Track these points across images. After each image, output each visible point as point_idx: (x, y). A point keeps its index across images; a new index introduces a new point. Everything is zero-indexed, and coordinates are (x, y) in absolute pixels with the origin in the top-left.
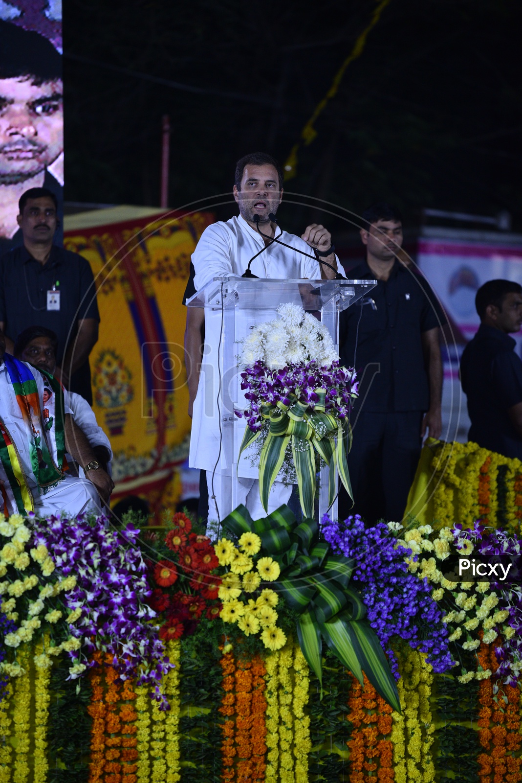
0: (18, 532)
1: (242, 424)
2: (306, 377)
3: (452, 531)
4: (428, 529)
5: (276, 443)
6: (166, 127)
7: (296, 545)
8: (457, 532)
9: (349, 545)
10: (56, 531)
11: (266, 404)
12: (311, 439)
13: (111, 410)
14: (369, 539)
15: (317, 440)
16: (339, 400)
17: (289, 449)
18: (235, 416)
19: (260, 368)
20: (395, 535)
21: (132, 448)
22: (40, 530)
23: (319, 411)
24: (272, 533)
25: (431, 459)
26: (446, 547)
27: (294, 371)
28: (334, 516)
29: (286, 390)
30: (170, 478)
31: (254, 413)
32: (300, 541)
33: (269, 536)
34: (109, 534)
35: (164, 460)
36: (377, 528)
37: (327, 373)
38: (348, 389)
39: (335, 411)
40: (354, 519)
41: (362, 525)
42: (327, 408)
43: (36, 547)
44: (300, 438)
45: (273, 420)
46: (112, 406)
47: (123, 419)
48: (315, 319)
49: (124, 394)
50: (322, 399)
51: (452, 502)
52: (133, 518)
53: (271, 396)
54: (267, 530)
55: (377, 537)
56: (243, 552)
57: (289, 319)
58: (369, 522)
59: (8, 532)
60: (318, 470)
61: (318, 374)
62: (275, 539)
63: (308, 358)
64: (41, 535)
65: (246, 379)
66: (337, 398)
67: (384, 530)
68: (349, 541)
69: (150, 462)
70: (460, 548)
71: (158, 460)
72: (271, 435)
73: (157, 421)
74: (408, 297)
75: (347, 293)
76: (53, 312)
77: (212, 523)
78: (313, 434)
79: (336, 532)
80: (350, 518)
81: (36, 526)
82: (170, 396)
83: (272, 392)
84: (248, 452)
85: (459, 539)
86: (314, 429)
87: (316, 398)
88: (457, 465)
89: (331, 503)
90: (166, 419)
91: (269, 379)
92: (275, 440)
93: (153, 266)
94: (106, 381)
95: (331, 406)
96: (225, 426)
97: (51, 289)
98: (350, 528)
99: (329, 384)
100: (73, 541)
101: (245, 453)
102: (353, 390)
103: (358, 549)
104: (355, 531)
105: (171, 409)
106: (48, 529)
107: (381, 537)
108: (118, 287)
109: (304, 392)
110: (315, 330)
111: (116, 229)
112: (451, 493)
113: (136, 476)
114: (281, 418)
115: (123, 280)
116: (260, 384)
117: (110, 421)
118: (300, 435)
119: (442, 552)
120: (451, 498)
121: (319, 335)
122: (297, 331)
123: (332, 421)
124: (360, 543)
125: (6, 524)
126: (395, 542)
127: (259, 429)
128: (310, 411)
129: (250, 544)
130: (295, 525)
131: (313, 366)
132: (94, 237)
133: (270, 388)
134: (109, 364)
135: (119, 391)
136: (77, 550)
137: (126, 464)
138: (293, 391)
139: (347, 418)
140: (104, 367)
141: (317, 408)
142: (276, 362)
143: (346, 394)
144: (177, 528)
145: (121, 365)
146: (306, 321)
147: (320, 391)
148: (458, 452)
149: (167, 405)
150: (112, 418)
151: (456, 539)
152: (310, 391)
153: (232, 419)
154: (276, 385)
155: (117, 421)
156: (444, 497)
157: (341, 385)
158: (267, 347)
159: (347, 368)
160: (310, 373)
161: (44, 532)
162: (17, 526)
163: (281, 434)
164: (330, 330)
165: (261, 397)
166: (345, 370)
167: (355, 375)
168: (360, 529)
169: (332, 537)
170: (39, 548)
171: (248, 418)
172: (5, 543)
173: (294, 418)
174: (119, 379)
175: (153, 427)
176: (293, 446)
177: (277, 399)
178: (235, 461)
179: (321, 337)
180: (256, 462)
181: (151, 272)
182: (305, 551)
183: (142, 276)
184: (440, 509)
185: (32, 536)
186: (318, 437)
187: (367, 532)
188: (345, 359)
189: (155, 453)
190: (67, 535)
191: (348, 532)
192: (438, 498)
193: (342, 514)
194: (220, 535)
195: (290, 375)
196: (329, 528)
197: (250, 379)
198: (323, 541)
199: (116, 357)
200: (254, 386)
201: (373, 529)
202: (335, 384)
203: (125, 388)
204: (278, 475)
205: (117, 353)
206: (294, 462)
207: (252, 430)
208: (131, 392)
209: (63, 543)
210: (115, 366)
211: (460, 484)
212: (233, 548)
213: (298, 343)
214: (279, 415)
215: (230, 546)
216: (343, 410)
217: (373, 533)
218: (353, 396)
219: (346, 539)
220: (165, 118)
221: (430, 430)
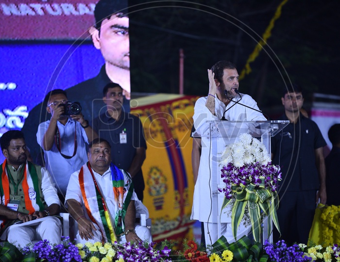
0: (109, 252)
1: (222, 196)
2: (254, 171)
3: (333, 248)
4: (320, 247)
5: (240, 205)
6: (182, 55)
7: (251, 256)
8: (335, 248)
9: (279, 256)
10: (128, 251)
11: (234, 185)
12: (258, 202)
13: (156, 197)
14: (289, 253)
15: (261, 203)
16: (272, 182)
17: (247, 208)
18: (219, 192)
19: (231, 166)
20: (303, 250)
21: (167, 216)
22: (120, 251)
23: (262, 188)
24: (239, 250)
25: (321, 214)
26: (330, 256)
27: (248, 167)
28: (271, 241)
29: (244, 177)
30: (187, 231)
31: (228, 190)
32: (253, 254)
33: (238, 252)
34: (155, 252)
35: (184, 222)
36: (293, 247)
37: (265, 169)
38: (276, 176)
39: (270, 188)
40: (281, 242)
41: (286, 245)
42: (266, 186)
43: (118, 259)
44: (252, 202)
45: (238, 193)
46: (156, 195)
47: (162, 202)
48: (258, 141)
49: (163, 189)
50: (263, 182)
51: (332, 237)
52: (167, 243)
53: (236, 180)
54: (236, 248)
55: (293, 251)
56: (224, 260)
57: (245, 141)
58: (289, 244)
59: (104, 252)
60: (262, 218)
61: (260, 168)
62: (241, 253)
63: (255, 161)
64: (120, 253)
65: (224, 172)
66: (270, 181)
67: (297, 248)
68: (279, 254)
69: (177, 223)
70: (337, 257)
71: (181, 222)
72: (237, 200)
73: (180, 202)
74: (307, 131)
75: (275, 128)
76: (123, 144)
77: (208, 246)
78: (259, 200)
79: (272, 249)
80: (279, 242)
81: (118, 249)
82: (186, 189)
83: (237, 178)
84: (225, 210)
85: (337, 252)
86: (259, 197)
87: (260, 181)
88: (334, 217)
89: (269, 235)
90: (184, 201)
91: (236, 172)
92: (239, 203)
93: (177, 124)
94: (153, 182)
95: (268, 186)
96: (213, 197)
97: (122, 132)
98: (279, 247)
99: (267, 174)
100: (137, 256)
101: (224, 210)
102: (279, 177)
103: (284, 258)
104: (282, 249)
105: (187, 196)
106: (124, 250)
107: (296, 251)
108: (159, 135)
109: (253, 178)
110: (258, 147)
111: (157, 106)
112: (332, 232)
113: (170, 231)
114: (242, 192)
115: (162, 131)
116: (231, 175)
117: (155, 203)
118: (252, 200)
119: (327, 259)
120: (332, 234)
121: (261, 149)
122: (249, 147)
123: (268, 193)
124: (284, 255)
125: (103, 247)
126: (303, 254)
127: (231, 198)
128: (257, 188)
129: (227, 256)
130: (250, 246)
131: (258, 164)
132: (146, 110)
133: (236, 177)
134: (155, 174)
135: (160, 187)
136: (139, 261)
137: (165, 224)
138: (248, 178)
139: (276, 191)
140: (153, 176)
141: (260, 186)
142: (239, 164)
143: (275, 179)
144: (190, 248)
145: (161, 174)
146: (253, 142)
147: (262, 177)
148: (335, 211)
149: (185, 194)
150: (157, 201)
151: (335, 253)
152: (256, 178)
153: (217, 193)
154: (239, 175)
155: (159, 202)
156: (328, 234)
157: (273, 175)
158: (234, 155)
159: (275, 165)
160: (256, 168)
161: (122, 251)
162: (108, 249)
163: (242, 200)
164: (266, 147)
165: (232, 181)
166: (274, 167)
167: (280, 169)
168: (284, 247)
169: (270, 252)
170: (120, 260)
171: (225, 192)
172: (103, 257)
173: (249, 192)
174: (160, 181)
175: (178, 205)
176: (249, 206)
177: (240, 182)
178: (219, 215)
179: (261, 150)
180: (230, 215)
181: (175, 127)
182: (256, 259)
183: (171, 129)
184: (326, 240)
185: (116, 254)
186: (261, 201)
187: (288, 249)
188: (274, 161)
189: (179, 218)
190: (134, 253)
191: (278, 249)
192: (325, 234)
193: (275, 240)
194: (212, 251)
195: (246, 169)
196: (268, 247)
197: (226, 172)
198: (266, 254)
199: (158, 170)
200: (228, 176)
201: (291, 247)
202: (269, 174)
203: (164, 186)
204: (241, 221)
205: (159, 168)
206: (249, 214)
207: (227, 198)
208: (166, 188)
209: (132, 257)
210: (158, 175)
211: (336, 227)
212: (219, 258)
213: (250, 153)
214: (241, 190)
215: (217, 257)
216: (274, 187)
217: (291, 249)
218: (279, 180)
219: (278, 253)
220: (181, 51)
221: (321, 200)
